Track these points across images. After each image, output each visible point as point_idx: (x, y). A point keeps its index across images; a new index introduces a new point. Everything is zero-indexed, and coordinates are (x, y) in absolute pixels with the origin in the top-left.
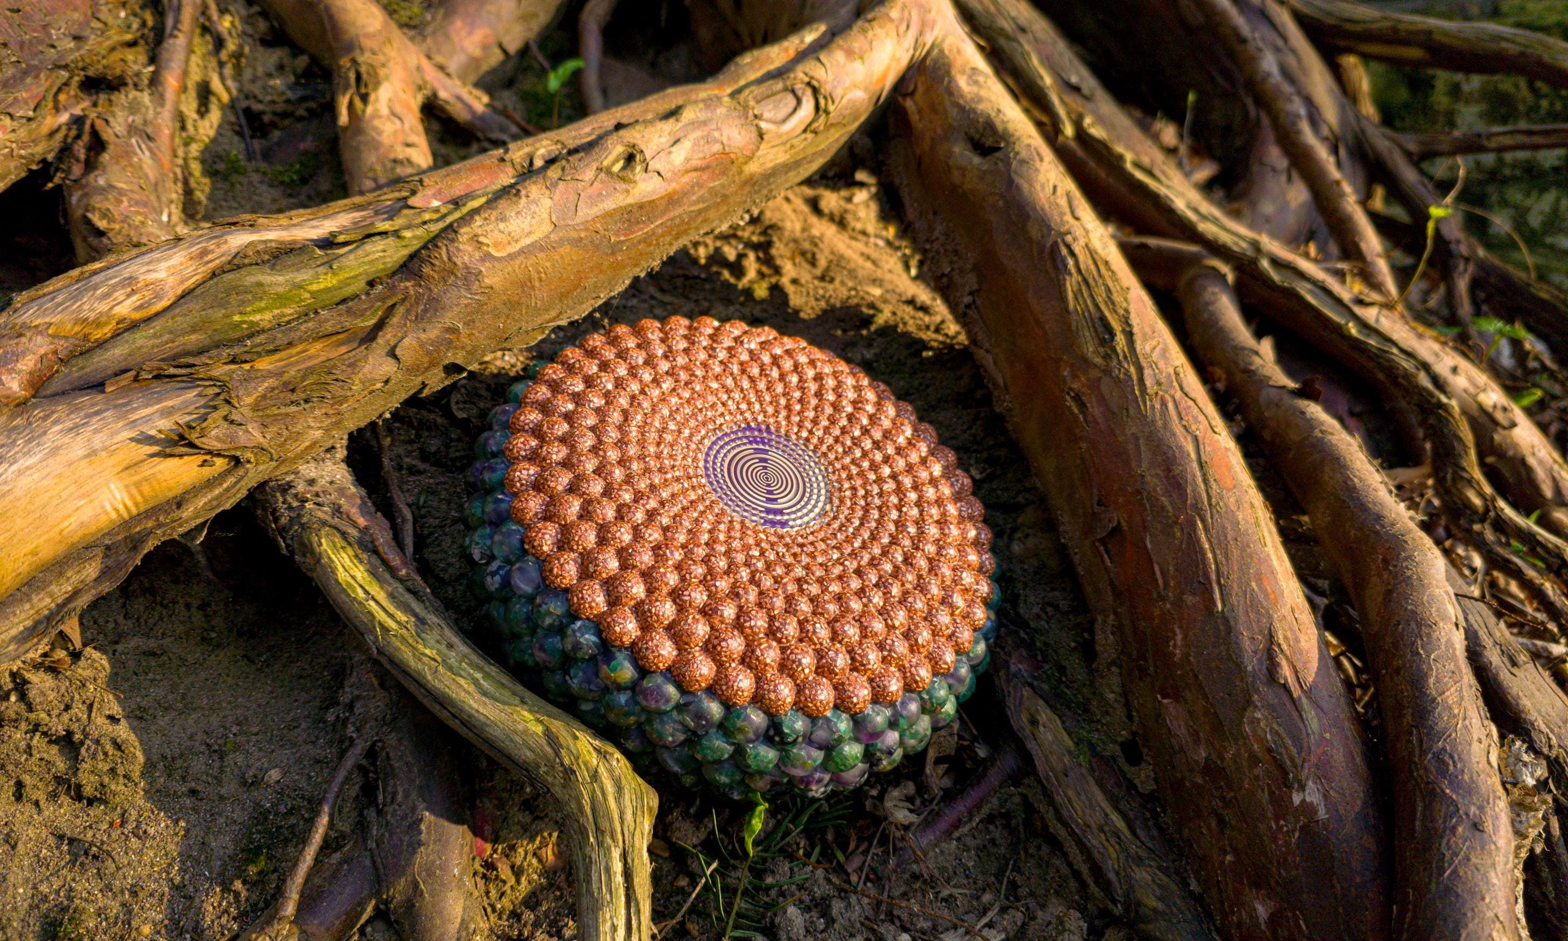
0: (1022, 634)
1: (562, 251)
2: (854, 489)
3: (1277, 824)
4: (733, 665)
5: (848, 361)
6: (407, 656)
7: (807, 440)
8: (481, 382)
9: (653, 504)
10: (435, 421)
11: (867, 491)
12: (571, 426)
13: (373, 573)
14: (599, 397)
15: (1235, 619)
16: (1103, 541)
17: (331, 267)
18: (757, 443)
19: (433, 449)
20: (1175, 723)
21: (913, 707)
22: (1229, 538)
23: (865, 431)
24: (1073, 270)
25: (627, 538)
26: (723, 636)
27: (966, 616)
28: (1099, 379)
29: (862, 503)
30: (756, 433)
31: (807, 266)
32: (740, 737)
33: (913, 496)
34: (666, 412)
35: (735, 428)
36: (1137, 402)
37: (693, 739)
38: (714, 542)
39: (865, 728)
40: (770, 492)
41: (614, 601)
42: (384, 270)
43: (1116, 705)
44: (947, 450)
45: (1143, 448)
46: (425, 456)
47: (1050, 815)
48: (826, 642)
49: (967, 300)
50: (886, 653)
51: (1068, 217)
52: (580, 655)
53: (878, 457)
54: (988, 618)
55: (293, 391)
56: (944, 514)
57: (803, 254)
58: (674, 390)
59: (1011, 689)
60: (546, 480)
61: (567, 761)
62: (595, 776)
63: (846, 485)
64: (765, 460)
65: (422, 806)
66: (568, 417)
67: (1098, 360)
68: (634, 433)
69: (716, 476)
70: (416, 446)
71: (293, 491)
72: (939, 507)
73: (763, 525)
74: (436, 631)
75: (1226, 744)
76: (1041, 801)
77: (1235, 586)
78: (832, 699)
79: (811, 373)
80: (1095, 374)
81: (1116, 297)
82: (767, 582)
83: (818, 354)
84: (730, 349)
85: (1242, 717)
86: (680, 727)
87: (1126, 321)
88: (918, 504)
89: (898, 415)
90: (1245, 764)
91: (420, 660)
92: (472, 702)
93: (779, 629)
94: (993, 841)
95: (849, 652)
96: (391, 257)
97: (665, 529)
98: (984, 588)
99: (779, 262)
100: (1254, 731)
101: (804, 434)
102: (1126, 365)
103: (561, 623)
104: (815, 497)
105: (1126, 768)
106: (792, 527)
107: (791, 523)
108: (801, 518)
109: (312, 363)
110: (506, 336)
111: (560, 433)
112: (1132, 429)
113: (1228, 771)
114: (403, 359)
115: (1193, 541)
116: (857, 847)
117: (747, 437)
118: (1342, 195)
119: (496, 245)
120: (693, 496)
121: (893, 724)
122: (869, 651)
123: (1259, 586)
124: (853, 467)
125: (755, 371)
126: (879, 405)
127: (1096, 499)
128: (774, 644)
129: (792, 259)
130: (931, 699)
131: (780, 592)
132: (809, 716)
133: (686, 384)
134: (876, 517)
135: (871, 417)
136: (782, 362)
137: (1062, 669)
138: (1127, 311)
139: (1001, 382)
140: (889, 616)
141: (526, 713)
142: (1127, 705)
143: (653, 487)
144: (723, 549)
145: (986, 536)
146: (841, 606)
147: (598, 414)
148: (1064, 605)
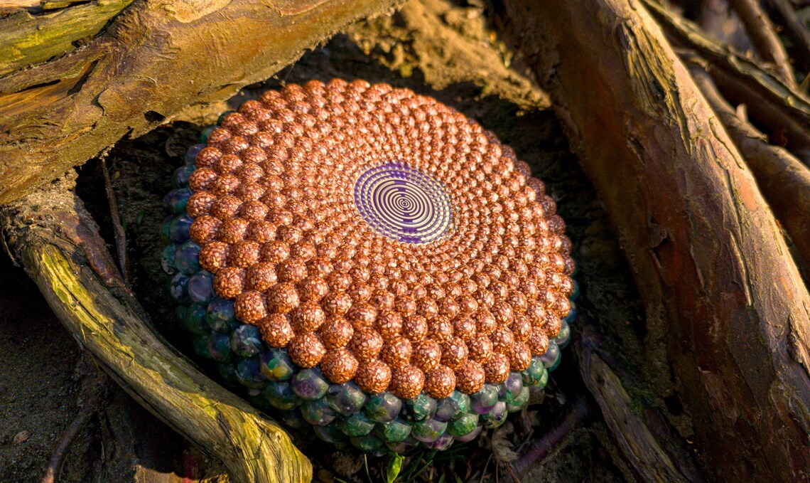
0: (590, 314)
1: (239, 21)
2: (471, 211)
3: (797, 473)
4: (373, 361)
5: (467, 116)
6: (106, 352)
7: (436, 173)
8: (192, 130)
9: (309, 226)
10: (153, 159)
11: (481, 213)
12: (244, 162)
13: (84, 283)
14: (268, 138)
15: (762, 312)
16: (655, 250)
17: (38, 29)
18: (397, 176)
19: (151, 180)
20: (712, 389)
21: (517, 383)
22: (756, 248)
23: (479, 167)
24: (633, 46)
25: (285, 255)
26: (364, 337)
27: (556, 308)
28: (654, 127)
29: (477, 222)
30: (397, 168)
31: (437, 57)
32: (378, 419)
33: (515, 216)
34: (324, 151)
35: (380, 164)
36: (683, 145)
37: (341, 419)
38: (359, 257)
39: (480, 404)
40: (407, 215)
41: (272, 309)
42: (87, 32)
43: (663, 371)
44: (538, 181)
45: (687, 179)
46: (146, 186)
47: (614, 452)
48: (450, 338)
49: (551, 71)
50: (496, 344)
51: (628, 8)
52: (244, 354)
53: (489, 186)
54: (571, 308)
55: (8, 132)
56: (538, 230)
57: (435, 48)
58: (331, 134)
59: (584, 357)
60: (219, 206)
61: (235, 441)
62: (258, 453)
63: (465, 208)
64: (403, 190)
65: (136, 460)
66: (242, 155)
67: (652, 113)
68: (296, 167)
69: (363, 202)
70: (139, 178)
71: (20, 215)
72: (535, 224)
73: (400, 241)
74: (134, 329)
75: (755, 408)
76: (607, 441)
77: (761, 286)
78: (454, 384)
79: (438, 123)
80: (650, 123)
81: (666, 67)
82: (402, 289)
83: (444, 109)
84: (377, 104)
85: (769, 388)
86: (329, 411)
87: (673, 84)
88: (519, 222)
89: (503, 155)
90: (771, 425)
91: (117, 355)
92: (158, 391)
93: (411, 329)
94: (569, 465)
95: (467, 344)
96: (92, 21)
97: (318, 247)
98: (568, 285)
99: (419, 53)
100: (777, 399)
101: (434, 169)
102: (674, 117)
103: (229, 326)
104: (441, 218)
105: (670, 417)
106: (423, 242)
107: (423, 239)
108: (430, 234)
109: (26, 110)
110: (198, 91)
111: (234, 168)
112: (679, 165)
113: (756, 429)
114: (106, 107)
115: (728, 252)
116: (472, 474)
117: (389, 172)
118: (762, 24)
119: (181, 13)
120: (344, 218)
121: (501, 397)
122: (484, 343)
123: (780, 287)
124: (470, 195)
125: (396, 120)
126: (489, 147)
127: (650, 217)
128: (407, 341)
129: (428, 51)
130: (530, 375)
131: (413, 296)
132: (435, 398)
133: (342, 129)
134: (488, 233)
135: (484, 156)
136: (417, 114)
137: (619, 340)
138: (673, 76)
139: (576, 131)
140: (499, 313)
141: (203, 399)
142: (672, 371)
143: (309, 212)
144: (367, 263)
145: (568, 244)
146: (461, 307)
147: (266, 152)
148: (620, 293)
